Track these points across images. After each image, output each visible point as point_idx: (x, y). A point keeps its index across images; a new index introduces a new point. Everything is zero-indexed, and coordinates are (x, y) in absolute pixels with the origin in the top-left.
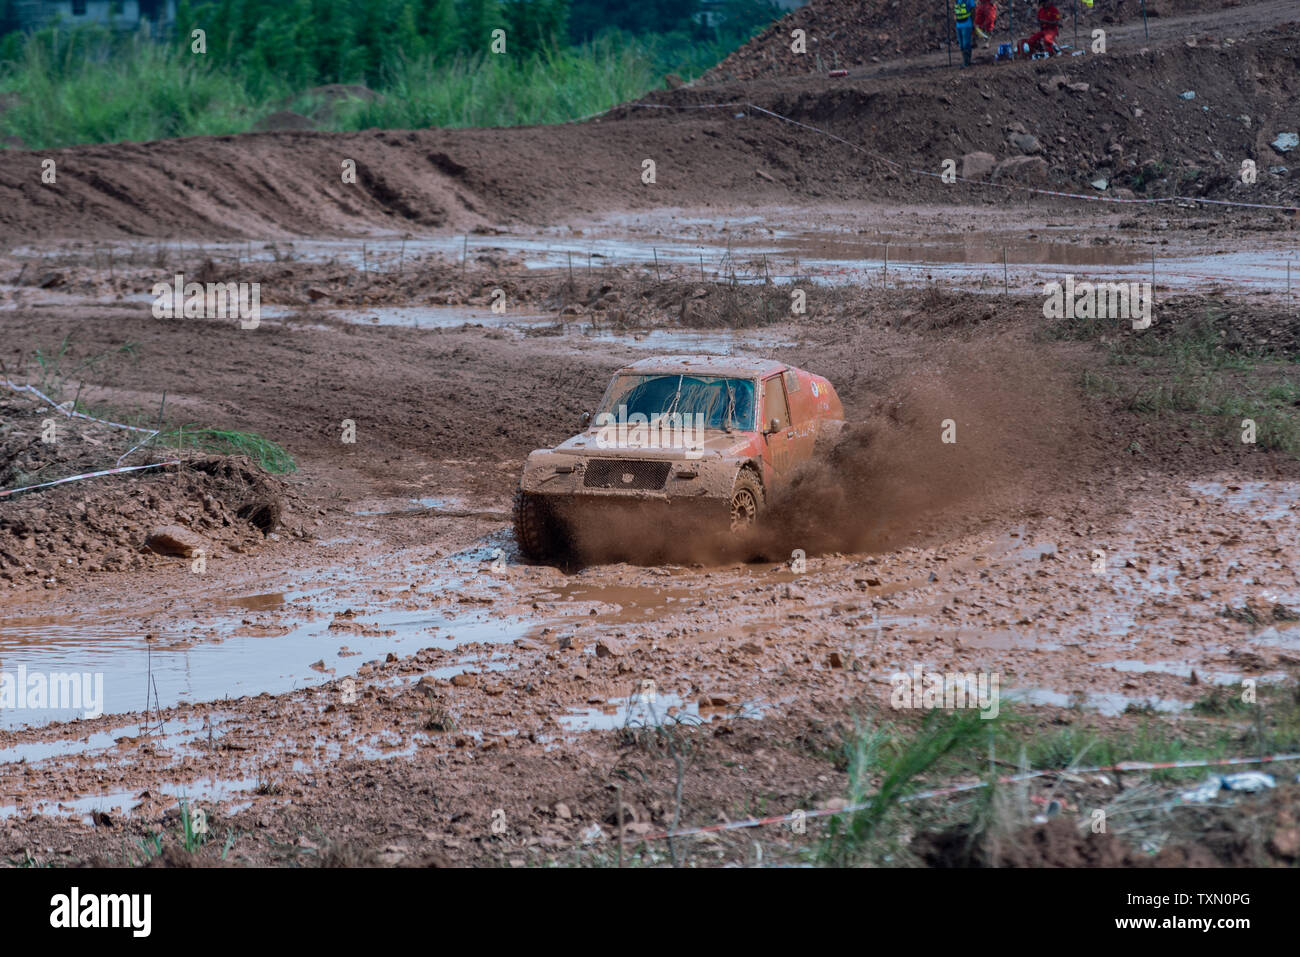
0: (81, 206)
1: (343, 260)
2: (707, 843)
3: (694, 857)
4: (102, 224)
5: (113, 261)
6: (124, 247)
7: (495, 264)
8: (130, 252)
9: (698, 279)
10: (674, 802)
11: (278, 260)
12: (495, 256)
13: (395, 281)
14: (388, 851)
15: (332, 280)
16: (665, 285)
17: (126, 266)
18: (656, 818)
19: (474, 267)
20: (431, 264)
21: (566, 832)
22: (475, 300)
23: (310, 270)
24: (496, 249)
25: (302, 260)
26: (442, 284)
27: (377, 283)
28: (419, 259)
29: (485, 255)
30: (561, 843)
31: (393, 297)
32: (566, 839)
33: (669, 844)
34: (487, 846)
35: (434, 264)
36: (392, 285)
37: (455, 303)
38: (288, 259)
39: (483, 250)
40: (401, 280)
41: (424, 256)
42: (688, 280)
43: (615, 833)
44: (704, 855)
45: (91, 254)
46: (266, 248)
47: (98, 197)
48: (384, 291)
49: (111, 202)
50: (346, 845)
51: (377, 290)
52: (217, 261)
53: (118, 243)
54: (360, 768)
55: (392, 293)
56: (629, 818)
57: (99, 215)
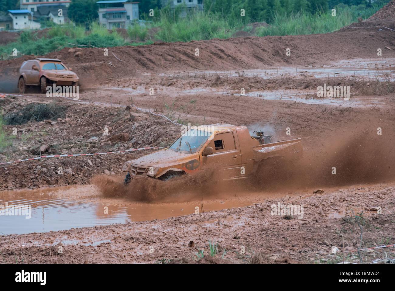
0: (180, 61)
1: (259, 76)
2: (370, 253)
3: (366, 257)
4: (186, 66)
5: (189, 77)
6: (192, 73)
7: (306, 77)
8: (195, 74)
9: (368, 80)
10: (360, 240)
11: (239, 76)
12: (305, 74)
13: (275, 82)
14: (273, 256)
15: (256, 82)
16: (358, 82)
17: (194, 79)
18: (355, 245)
19: (299, 77)
20: (286, 77)
21: (327, 250)
22: (300, 88)
23: (249, 79)
24: (306, 72)
25: (247, 76)
26: (289, 83)
27: (270, 83)
28: (282, 75)
29: (303, 74)
30: (325, 253)
31: (274, 87)
32: (327, 252)
33: (358, 253)
34: (303, 254)
35: (287, 77)
36: (274, 83)
37: (293, 89)
38: (243, 76)
39: (302, 72)
40: (277, 82)
41: (284, 74)
42: (365, 80)
43: (342, 250)
44: (369, 256)
45: (183, 75)
46: (236, 72)
47: (185, 58)
48: (272, 85)
49: (189, 59)
50: (260, 254)
51: (269, 85)
52: (221, 77)
53: (191, 71)
54: (264, 230)
55: (274, 86)
56: (346, 245)
57: (185, 64)
